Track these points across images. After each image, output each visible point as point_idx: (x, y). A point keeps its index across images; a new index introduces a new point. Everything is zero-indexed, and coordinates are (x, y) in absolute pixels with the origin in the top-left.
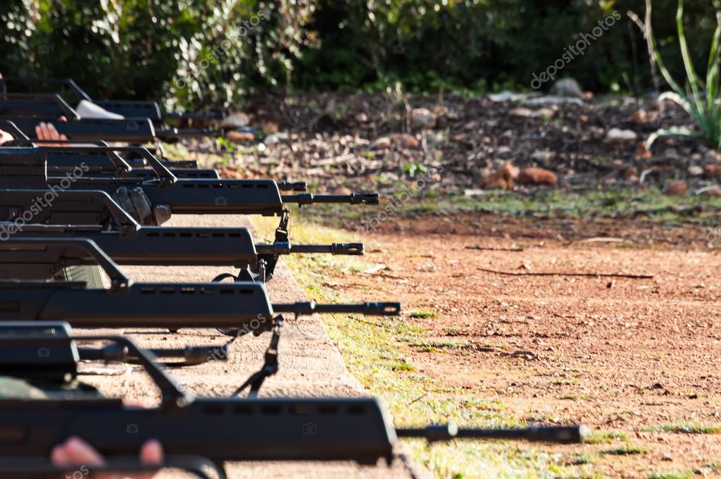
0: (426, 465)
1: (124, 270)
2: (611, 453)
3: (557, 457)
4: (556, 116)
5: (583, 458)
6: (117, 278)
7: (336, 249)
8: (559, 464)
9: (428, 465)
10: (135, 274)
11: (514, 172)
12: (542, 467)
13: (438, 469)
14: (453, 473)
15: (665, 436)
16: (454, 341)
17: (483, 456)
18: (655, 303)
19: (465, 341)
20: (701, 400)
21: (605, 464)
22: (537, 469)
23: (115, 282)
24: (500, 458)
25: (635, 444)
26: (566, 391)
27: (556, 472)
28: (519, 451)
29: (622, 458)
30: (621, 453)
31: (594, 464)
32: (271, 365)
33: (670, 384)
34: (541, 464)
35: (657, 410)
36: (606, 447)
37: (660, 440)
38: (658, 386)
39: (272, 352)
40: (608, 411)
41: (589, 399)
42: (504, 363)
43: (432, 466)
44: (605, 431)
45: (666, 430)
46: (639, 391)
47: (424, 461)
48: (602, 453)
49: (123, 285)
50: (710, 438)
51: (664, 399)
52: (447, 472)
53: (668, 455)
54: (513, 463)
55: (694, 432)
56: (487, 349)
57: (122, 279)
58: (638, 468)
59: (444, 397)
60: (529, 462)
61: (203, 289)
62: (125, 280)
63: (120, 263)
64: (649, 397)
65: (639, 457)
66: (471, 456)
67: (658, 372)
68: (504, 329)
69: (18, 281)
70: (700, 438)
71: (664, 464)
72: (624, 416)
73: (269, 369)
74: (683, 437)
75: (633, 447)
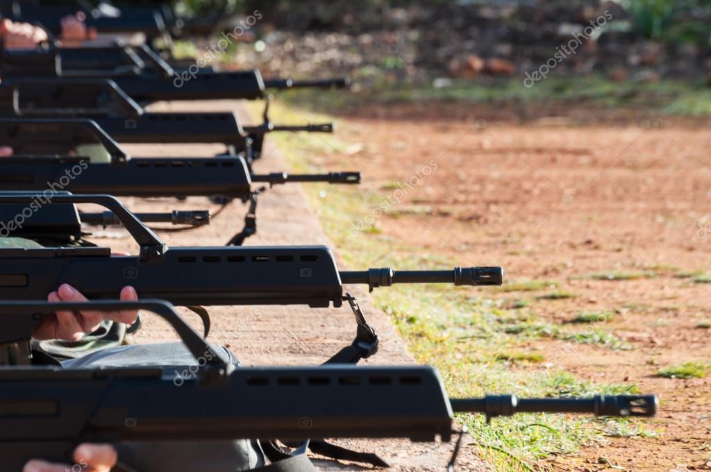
0: (385, 311)
1: (123, 148)
2: (546, 298)
3: (499, 303)
4: (514, 16)
5: (521, 303)
6: (117, 154)
7: (312, 129)
8: (501, 308)
9: (387, 310)
10: (132, 151)
11: (477, 64)
12: (486, 311)
13: (394, 313)
14: (407, 317)
15: (592, 283)
16: (418, 208)
17: (436, 302)
18: (592, 174)
19: (428, 208)
20: (624, 253)
21: (540, 307)
22: (482, 313)
23: (115, 157)
24: (451, 304)
25: (566, 290)
26: (511, 248)
27: (497, 314)
28: (467, 298)
29: (555, 302)
30: (553, 298)
31: (531, 308)
32: (250, 226)
33: (600, 240)
34: (484, 309)
35: (587, 262)
36: (542, 293)
37: (588, 287)
38: (589, 242)
39: (251, 216)
40: (545, 263)
41: (530, 254)
42: (460, 226)
43: (389, 311)
44: (541, 280)
45: (595, 278)
46: (573, 246)
47: (382, 307)
48: (538, 299)
49: (122, 160)
50: (631, 284)
51: (594, 253)
52: (402, 315)
53: (593, 299)
54: (462, 308)
55: (618, 279)
56: (445, 215)
57: (122, 155)
58: (568, 310)
59: (406, 255)
60: (475, 308)
61: (190, 163)
62: (123, 155)
63: (120, 141)
64: (582, 251)
65: (569, 301)
66: (425, 303)
67: (590, 230)
68: (462, 197)
69: (31, 156)
70: (621, 284)
71: (590, 306)
72: (560, 268)
73: (249, 230)
74: (607, 284)
75: (564, 293)
